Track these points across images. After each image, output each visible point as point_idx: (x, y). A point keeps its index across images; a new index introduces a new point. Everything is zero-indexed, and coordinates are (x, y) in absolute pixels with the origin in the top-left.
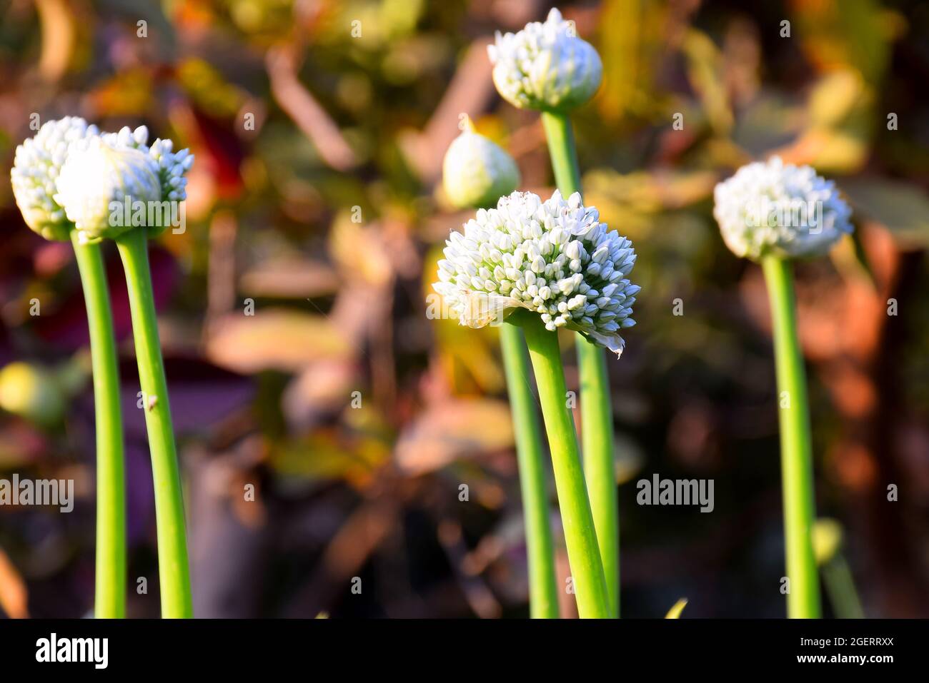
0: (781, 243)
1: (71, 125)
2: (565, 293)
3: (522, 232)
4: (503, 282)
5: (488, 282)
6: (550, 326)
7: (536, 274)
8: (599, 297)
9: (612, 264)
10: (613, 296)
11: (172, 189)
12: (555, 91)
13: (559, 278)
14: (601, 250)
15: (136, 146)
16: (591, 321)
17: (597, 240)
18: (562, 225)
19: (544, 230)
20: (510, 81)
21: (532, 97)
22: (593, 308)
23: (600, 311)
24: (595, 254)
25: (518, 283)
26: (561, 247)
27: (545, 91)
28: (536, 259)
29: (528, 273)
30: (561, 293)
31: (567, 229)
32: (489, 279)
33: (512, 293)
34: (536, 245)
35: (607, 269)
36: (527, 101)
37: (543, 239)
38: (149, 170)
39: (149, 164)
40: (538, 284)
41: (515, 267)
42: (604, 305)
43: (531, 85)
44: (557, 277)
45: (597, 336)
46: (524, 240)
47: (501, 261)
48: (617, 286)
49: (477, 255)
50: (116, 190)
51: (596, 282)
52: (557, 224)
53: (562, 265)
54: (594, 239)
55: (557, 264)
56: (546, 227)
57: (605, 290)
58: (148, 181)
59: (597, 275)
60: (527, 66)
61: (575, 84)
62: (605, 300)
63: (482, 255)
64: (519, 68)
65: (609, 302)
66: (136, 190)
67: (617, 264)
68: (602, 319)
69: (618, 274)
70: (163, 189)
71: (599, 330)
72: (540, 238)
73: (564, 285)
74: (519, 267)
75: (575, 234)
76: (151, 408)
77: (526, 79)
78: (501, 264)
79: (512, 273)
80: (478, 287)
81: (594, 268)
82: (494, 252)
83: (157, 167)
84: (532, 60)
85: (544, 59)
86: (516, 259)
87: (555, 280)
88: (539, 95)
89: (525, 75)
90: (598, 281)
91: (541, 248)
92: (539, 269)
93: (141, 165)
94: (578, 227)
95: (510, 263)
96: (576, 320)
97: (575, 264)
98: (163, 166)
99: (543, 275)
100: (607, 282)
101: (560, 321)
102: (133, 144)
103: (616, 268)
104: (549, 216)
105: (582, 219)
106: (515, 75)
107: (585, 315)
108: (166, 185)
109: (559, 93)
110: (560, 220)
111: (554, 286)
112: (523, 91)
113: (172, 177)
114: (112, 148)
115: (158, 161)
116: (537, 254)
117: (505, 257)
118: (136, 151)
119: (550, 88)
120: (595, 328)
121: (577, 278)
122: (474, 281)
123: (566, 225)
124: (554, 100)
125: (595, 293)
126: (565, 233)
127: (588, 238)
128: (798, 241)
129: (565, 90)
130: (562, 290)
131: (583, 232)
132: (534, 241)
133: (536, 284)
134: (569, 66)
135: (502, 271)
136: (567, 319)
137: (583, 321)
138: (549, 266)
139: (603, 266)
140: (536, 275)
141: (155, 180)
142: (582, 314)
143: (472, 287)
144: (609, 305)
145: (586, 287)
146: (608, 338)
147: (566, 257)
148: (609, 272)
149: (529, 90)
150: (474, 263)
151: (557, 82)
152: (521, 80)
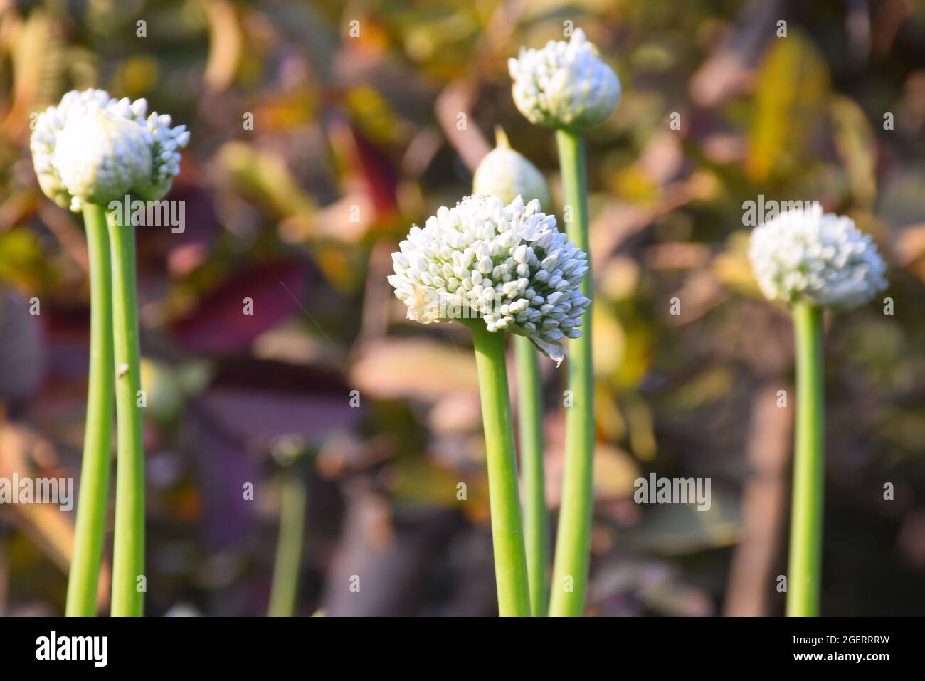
0: (809, 291)
1: (93, 97)
2: (509, 296)
3: (475, 233)
4: (451, 280)
5: (437, 278)
6: (491, 327)
7: (482, 274)
8: (543, 304)
9: (560, 272)
10: (557, 304)
11: (163, 163)
12: (569, 108)
13: (506, 282)
14: (551, 257)
15: (133, 117)
16: (534, 327)
17: (549, 248)
18: (514, 229)
19: (498, 233)
20: (526, 96)
21: (546, 113)
22: (537, 314)
23: (544, 317)
24: (544, 261)
25: (465, 281)
26: (511, 250)
27: (559, 108)
28: (483, 259)
29: (474, 272)
30: (506, 295)
31: (518, 233)
32: (439, 275)
33: (458, 291)
34: (486, 247)
35: (555, 276)
36: (541, 117)
37: (494, 241)
38: (142, 142)
39: (143, 136)
40: (484, 284)
41: (462, 264)
42: (548, 311)
43: (546, 101)
44: (504, 279)
45: (541, 343)
46: (476, 240)
47: (451, 259)
48: (562, 294)
49: (429, 251)
50: (105, 158)
51: (543, 289)
52: (510, 228)
53: (509, 268)
54: (546, 247)
55: (504, 267)
56: (499, 230)
57: (550, 297)
58: (139, 153)
59: (544, 282)
60: (544, 82)
61: (589, 105)
62: (549, 306)
63: (433, 251)
64: (536, 84)
65: (552, 309)
66: (126, 160)
67: (567, 273)
68: (545, 326)
69: (565, 283)
70: (154, 163)
71: (543, 337)
72: (491, 239)
73: (508, 288)
74: (468, 266)
75: (526, 239)
76: (122, 376)
77: (541, 95)
78: (450, 261)
79: (459, 270)
80: (427, 282)
81: (542, 275)
82: (445, 248)
83: (150, 140)
84: (550, 76)
85: (561, 76)
86: (465, 259)
87: (502, 282)
88: (553, 112)
89: (541, 91)
90: (545, 288)
91: (491, 249)
92: (486, 269)
93: (134, 136)
94: (530, 233)
95: (458, 261)
96: (518, 324)
97: (522, 269)
98: (157, 139)
99: (490, 276)
100: (553, 290)
101: (502, 323)
102: (131, 115)
103: (565, 277)
104: (503, 218)
105: (536, 225)
106: (532, 90)
107: (528, 320)
108: (157, 158)
109: (572, 112)
110: (513, 224)
111: (499, 288)
112: (537, 107)
113: (164, 151)
114: (109, 117)
115: (152, 134)
116: (486, 255)
117: (455, 254)
118: (132, 123)
119: (564, 105)
120: (539, 334)
121: (522, 282)
122: (424, 276)
123: (518, 229)
124: (568, 118)
125: (540, 299)
126: (514, 236)
127: (540, 245)
128: (827, 290)
129: (579, 109)
130: (506, 293)
131: (535, 238)
132: (484, 242)
133: (481, 284)
134: (585, 86)
135: (451, 268)
136: (509, 322)
137: (526, 326)
138: (497, 268)
139: (552, 273)
140: (484, 276)
141: (147, 152)
142: (525, 319)
143: (421, 282)
144: (552, 312)
145: (531, 292)
146: (550, 345)
147: (515, 261)
148: (558, 281)
149: (544, 106)
150: (427, 258)
151: (571, 101)
152: (536, 95)
